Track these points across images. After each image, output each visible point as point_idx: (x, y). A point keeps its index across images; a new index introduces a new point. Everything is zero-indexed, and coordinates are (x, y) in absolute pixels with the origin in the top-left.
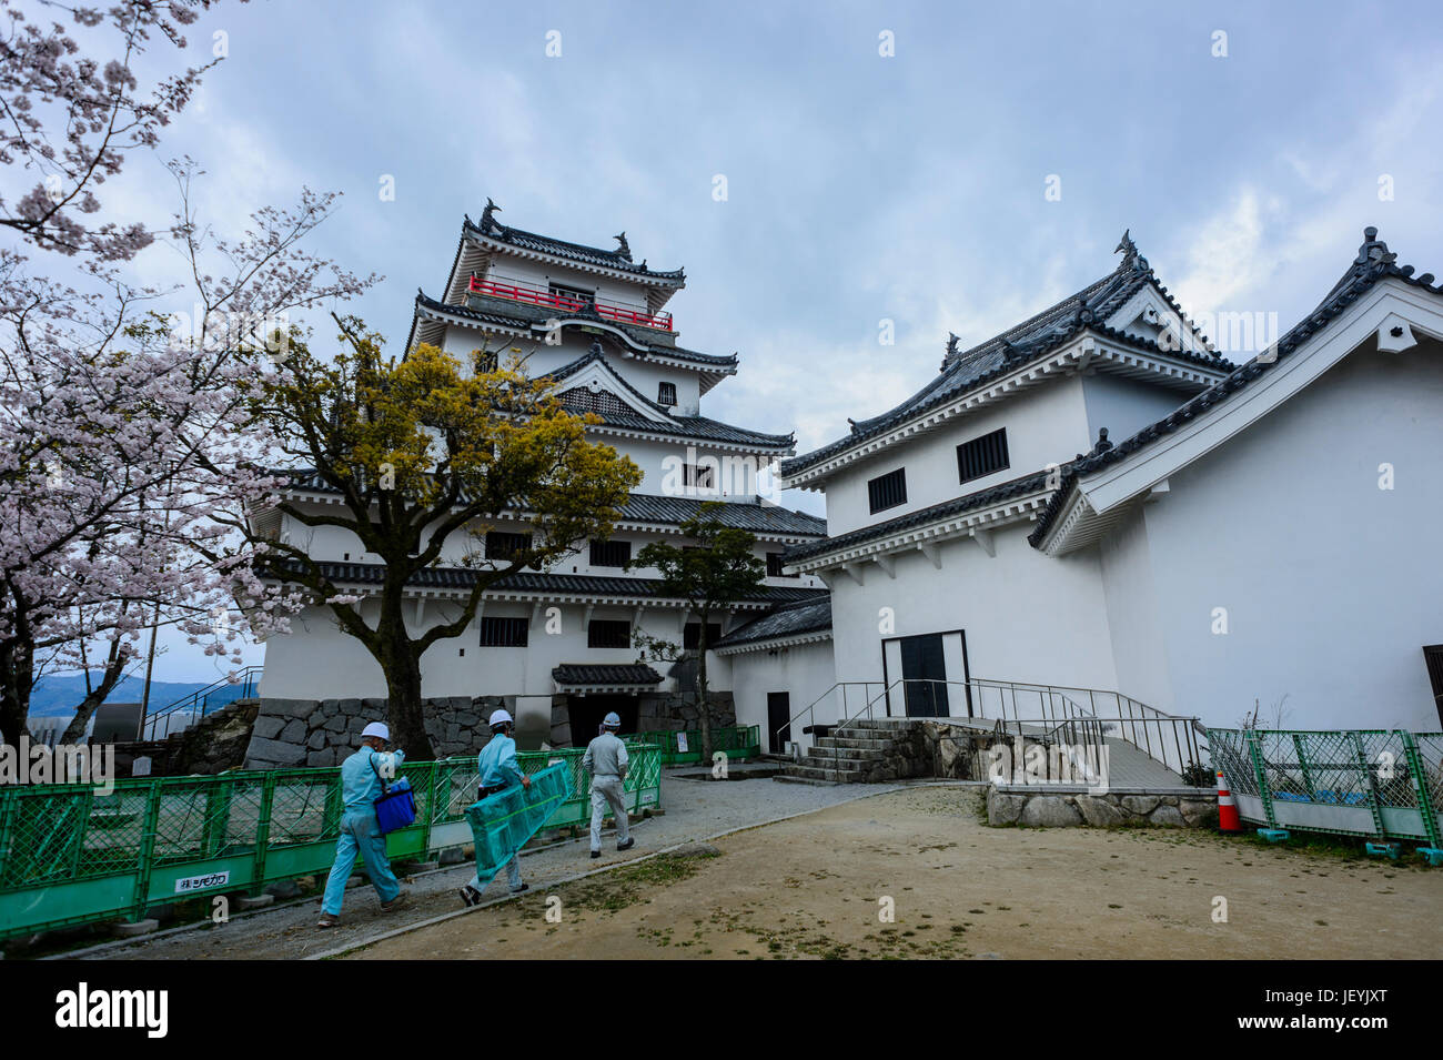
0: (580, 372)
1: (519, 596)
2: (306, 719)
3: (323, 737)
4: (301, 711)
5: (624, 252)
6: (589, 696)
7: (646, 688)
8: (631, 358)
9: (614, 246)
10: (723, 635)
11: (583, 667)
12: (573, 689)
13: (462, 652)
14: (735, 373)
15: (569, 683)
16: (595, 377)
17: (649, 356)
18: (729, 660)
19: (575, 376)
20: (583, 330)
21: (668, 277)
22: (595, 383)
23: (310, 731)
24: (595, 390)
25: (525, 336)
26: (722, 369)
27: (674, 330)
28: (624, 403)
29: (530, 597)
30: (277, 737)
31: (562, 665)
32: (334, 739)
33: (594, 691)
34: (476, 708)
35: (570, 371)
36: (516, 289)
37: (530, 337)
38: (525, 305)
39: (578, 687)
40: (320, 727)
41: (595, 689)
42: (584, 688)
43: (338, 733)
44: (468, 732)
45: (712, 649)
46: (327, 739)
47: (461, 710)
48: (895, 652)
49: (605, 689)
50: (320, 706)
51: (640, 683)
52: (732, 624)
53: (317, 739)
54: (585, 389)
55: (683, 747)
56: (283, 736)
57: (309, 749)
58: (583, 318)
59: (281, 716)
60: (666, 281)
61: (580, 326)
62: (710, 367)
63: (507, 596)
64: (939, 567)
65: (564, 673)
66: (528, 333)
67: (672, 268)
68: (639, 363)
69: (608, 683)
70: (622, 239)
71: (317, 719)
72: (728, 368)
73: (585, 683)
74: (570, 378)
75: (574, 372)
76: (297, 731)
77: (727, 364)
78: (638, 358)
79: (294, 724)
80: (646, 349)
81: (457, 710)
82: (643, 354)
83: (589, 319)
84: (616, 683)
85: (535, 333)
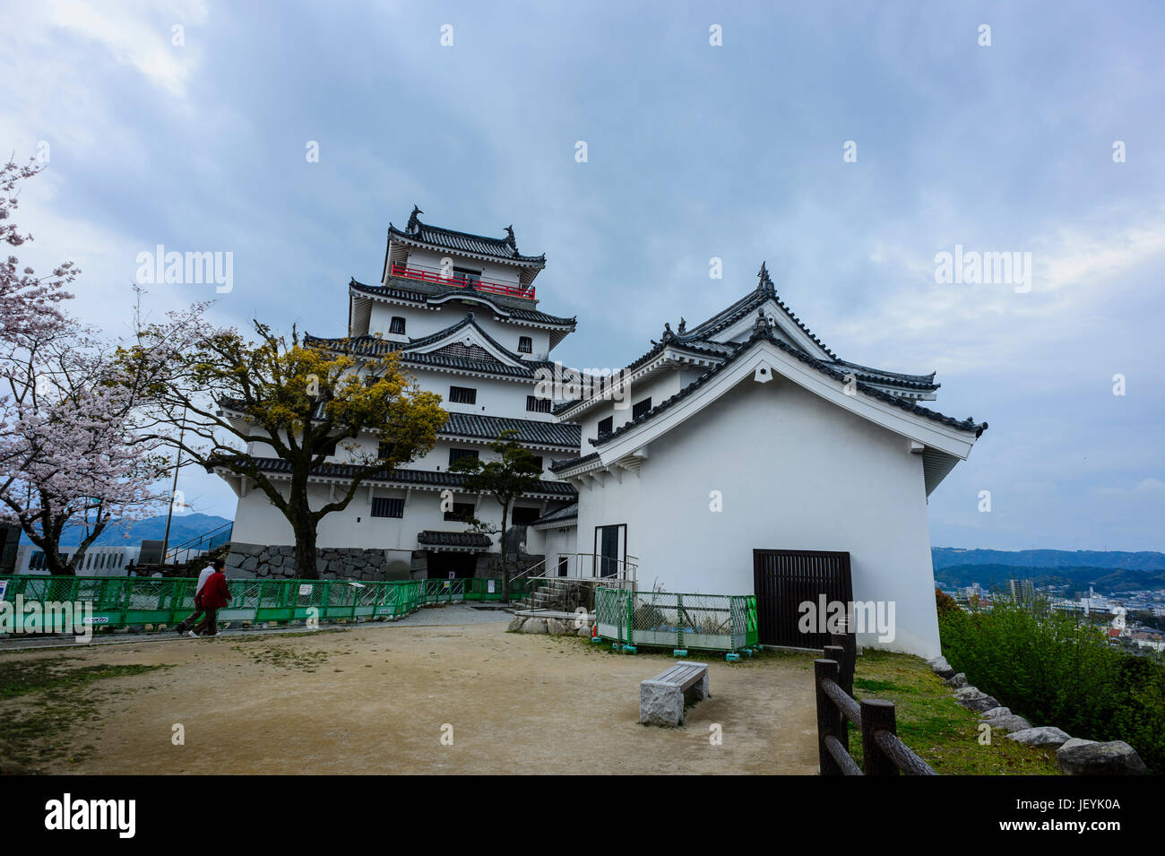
0: (457, 333)
1: (395, 485)
2: (257, 557)
3: (267, 568)
4: (255, 552)
5: (511, 240)
6: (441, 552)
7: (480, 550)
8: (496, 321)
9: (504, 235)
10: (541, 516)
11: (439, 534)
12: (429, 547)
13: (359, 520)
14: (574, 331)
15: (426, 543)
16: (469, 336)
17: (511, 319)
18: (544, 533)
19: (453, 335)
20: (463, 302)
21: (533, 261)
22: (468, 339)
23: (260, 564)
24: (468, 344)
25: (423, 307)
26: (564, 328)
27: (536, 298)
28: (488, 353)
29: (403, 486)
30: (240, 567)
31: (425, 532)
32: (274, 570)
33: (444, 549)
34: (365, 556)
35: (451, 332)
36: (423, 272)
37: (426, 308)
38: (429, 284)
39: (433, 546)
40: (266, 562)
41: (444, 548)
42: (437, 548)
43: (277, 566)
44: (359, 571)
45: (532, 525)
46: (269, 570)
47: (356, 557)
48: (600, 532)
49: (452, 548)
50: (267, 549)
51: (476, 545)
52: (547, 509)
53: (264, 569)
54: (461, 344)
55: (491, 589)
56: (244, 566)
57: (258, 575)
58: (463, 294)
59: (243, 554)
60: (531, 264)
61: (461, 300)
62: (555, 327)
63: (388, 485)
64: (621, 483)
65: (425, 537)
66: (425, 305)
67: (537, 254)
68: (503, 324)
69: (453, 545)
70: (510, 230)
71: (264, 557)
72: (569, 327)
73: (437, 544)
74: (449, 337)
75: (453, 332)
76: (252, 563)
77: (568, 324)
78: (503, 321)
79: (250, 559)
80: (508, 315)
81: (353, 557)
82: (506, 318)
83: (468, 295)
84: (459, 545)
85: (430, 305)
